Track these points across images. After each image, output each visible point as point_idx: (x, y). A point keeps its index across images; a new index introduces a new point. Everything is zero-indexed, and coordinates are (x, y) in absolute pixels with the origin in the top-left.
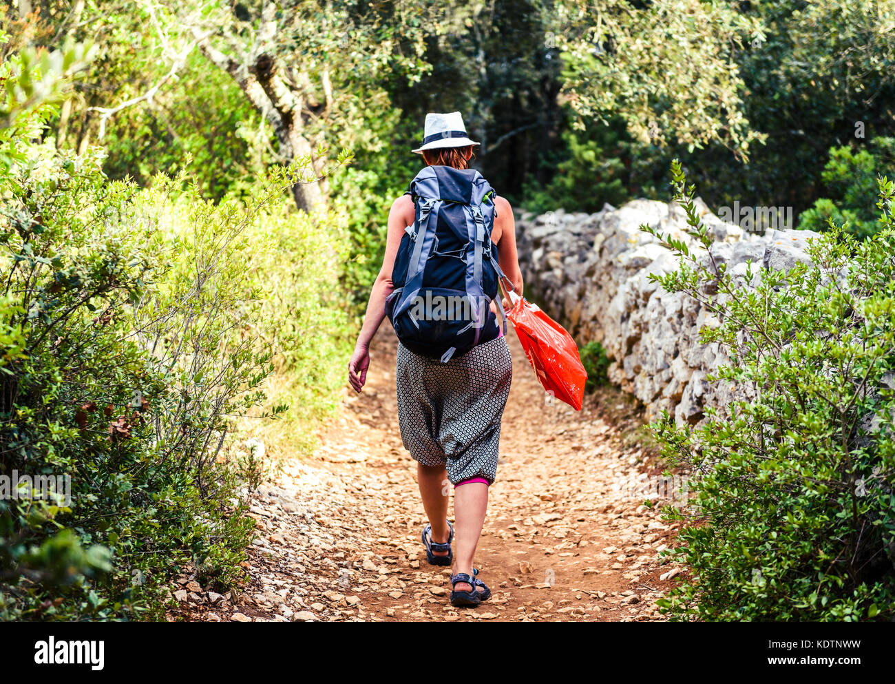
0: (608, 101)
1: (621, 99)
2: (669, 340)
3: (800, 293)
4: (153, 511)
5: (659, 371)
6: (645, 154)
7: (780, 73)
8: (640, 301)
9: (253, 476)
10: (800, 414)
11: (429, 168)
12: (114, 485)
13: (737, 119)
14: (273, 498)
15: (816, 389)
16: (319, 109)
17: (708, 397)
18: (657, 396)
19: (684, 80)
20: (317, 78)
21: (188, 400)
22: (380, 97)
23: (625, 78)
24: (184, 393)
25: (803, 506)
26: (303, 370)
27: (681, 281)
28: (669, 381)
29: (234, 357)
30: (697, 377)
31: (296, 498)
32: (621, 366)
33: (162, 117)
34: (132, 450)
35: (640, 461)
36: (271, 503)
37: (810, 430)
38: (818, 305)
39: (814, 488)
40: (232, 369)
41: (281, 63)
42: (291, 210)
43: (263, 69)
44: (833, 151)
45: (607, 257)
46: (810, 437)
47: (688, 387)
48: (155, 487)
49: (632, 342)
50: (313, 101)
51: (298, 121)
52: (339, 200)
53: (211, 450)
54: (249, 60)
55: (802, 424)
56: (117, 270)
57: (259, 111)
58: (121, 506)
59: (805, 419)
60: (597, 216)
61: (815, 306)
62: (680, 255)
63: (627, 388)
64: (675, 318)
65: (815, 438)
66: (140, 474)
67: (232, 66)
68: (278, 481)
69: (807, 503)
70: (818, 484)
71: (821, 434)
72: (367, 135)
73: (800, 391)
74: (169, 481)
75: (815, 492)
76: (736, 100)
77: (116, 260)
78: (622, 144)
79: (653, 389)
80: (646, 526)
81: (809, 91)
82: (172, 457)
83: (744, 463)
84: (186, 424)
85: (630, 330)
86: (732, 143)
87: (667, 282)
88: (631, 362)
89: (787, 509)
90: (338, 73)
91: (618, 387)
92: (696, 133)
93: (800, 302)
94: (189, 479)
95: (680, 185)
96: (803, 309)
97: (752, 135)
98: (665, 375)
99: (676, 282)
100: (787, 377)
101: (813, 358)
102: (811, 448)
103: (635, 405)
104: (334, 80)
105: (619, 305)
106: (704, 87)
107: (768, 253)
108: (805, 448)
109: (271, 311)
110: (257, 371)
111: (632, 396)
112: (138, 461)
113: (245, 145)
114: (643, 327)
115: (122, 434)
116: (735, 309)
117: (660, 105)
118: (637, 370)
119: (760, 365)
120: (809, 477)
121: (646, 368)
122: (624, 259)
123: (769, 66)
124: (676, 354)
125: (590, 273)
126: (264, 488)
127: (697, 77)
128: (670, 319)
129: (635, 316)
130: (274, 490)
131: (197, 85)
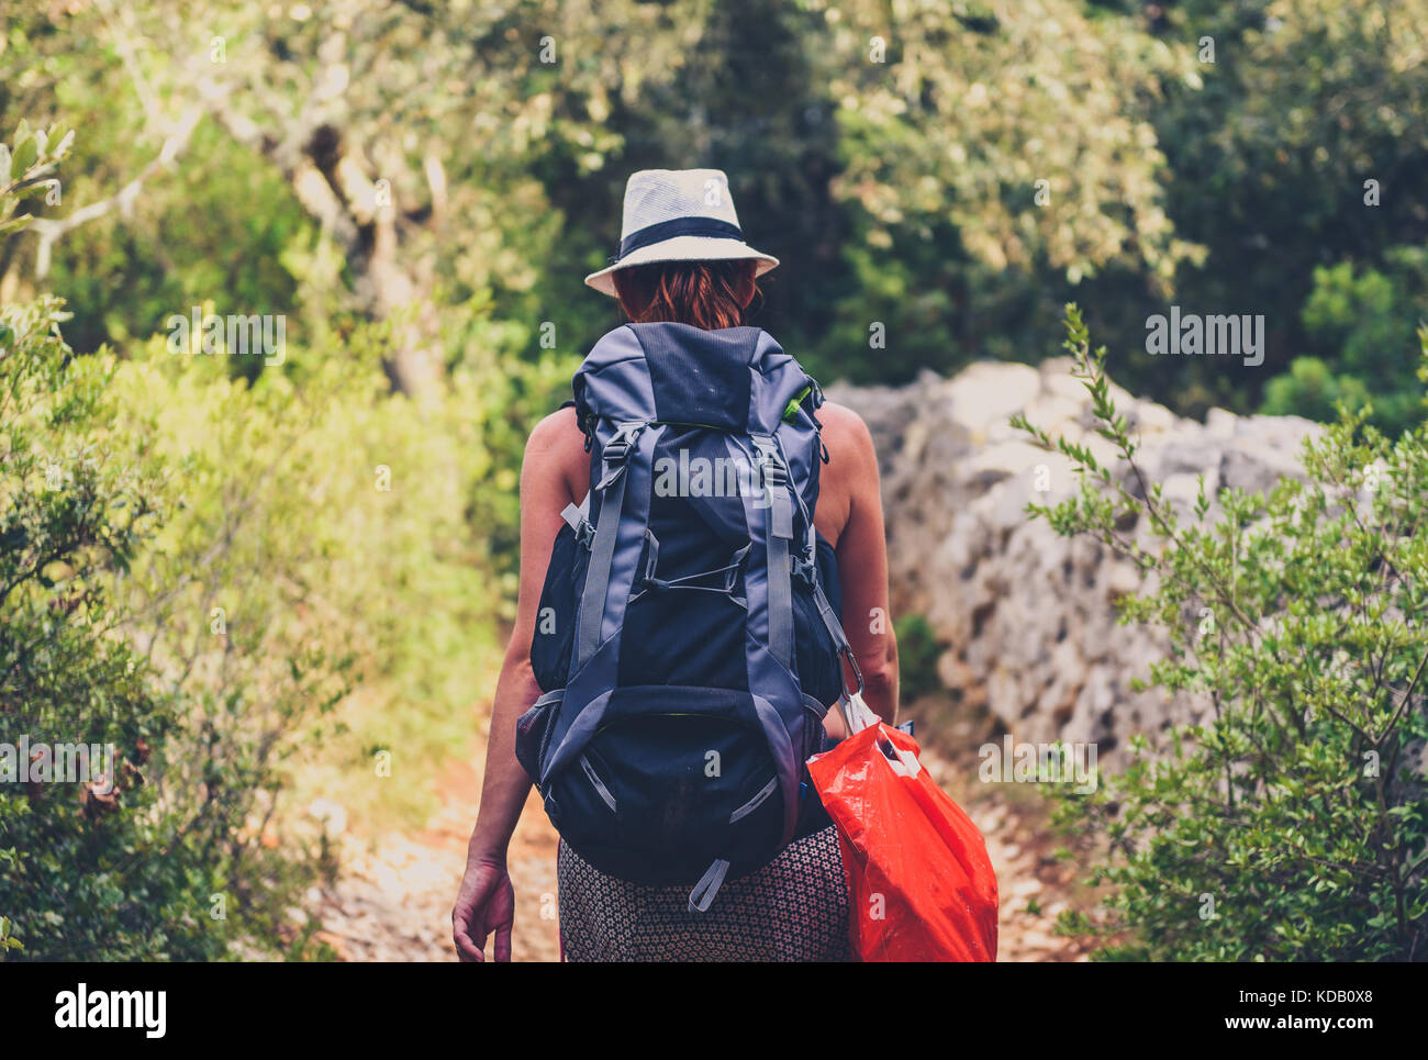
0: (927, 194)
1: (950, 192)
2: (1049, 611)
3: (1288, 531)
4: (161, 939)
5: (1032, 666)
6: (992, 283)
7: (1224, 139)
8: (996, 544)
9: (328, 868)
10: (1299, 746)
11: (624, 330)
12: (91, 895)
13: (1154, 223)
14: (364, 907)
15: (1328, 702)
16: (421, 215)
17: (1122, 712)
18: (1029, 710)
19: (1060, 156)
20: (416, 162)
21: (215, 738)
22: (530, 192)
23: (957, 154)
24: (207, 726)
25: (1308, 910)
26: (409, 676)
27: (1083, 516)
28: (1050, 682)
29: (292, 661)
30: (1100, 676)
31: (404, 904)
32: (962, 657)
33: (147, 234)
34: (120, 831)
35: (1002, 824)
36: (362, 915)
37: (1317, 773)
38: (1325, 554)
39: (1329, 877)
40: (289, 682)
41: (354, 140)
42: (379, 397)
43: (324, 149)
44: (1321, 275)
45: (933, 467)
46: (1318, 786)
47: (1084, 696)
48: (159, 894)
49: (982, 616)
50: (412, 203)
51: (386, 240)
52: (462, 377)
53: (254, 822)
54: (298, 133)
55: (1302, 764)
56: (91, 516)
57: (316, 223)
58: (105, 932)
59: (1309, 754)
60: (910, 394)
61: (1319, 556)
62: (1081, 470)
63: (973, 696)
64: (1059, 574)
65: (1327, 788)
66: (132, 871)
67: (269, 145)
68: (370, 876)
69: (1315, 903)
70: (1335, 869)
71: (1338, 780)
72: (507, 261)
73: (1297, 705)
74: (183, 882)
75: (1331, 884)
76: (1152, 189)
77: (89, 498)
78: (951, 267)
79: (1020, 698)
80: (1020, 941)
81: (1276, 170)
82: (189, 841)
83: (1203, 834)
84: (213, 781)
85: (977, 593)
86: (1144, 265)
87: (1060, 518)
88: (980, 650)
89: (1279, 915)
90: (456, 153)
91: (957, 694)
92: (1082, 247)
93: (1291, 546)
94: (219, 877)
95: (1080, 348)
96: (1299, 561)
97: (1180, 249)
98: (1042, 673)
99: (1076, 518)
100: (1273, 683)
101: (1318, 646)
102: (1318, 805)
103: (987, 726)
104: (448, 164)
105: (956, 550)
106: (1095, 168)
107: (1225, 461)
108: (1308, 805)
109: (352, 576)
110: (334, 684)
111: (982, 711)
112: (130, 850)
113: (292, 283)
114: (1000, 589)
115: (104, 805)
116: (1180, 564)
117: (1018, 199)
118: (992, 664)
119: (1228, 661)
120: (1319, 858)
121: (1008, 661)
122: (965, 470)
123: (1202, 127)
124: (1062, 636)
125: (903, 493)
126: (345, 888)
127: (1081, 149)
128: (1050, 576)
129: (986, 570)
130: (364, 891)
131: (206, 180)
